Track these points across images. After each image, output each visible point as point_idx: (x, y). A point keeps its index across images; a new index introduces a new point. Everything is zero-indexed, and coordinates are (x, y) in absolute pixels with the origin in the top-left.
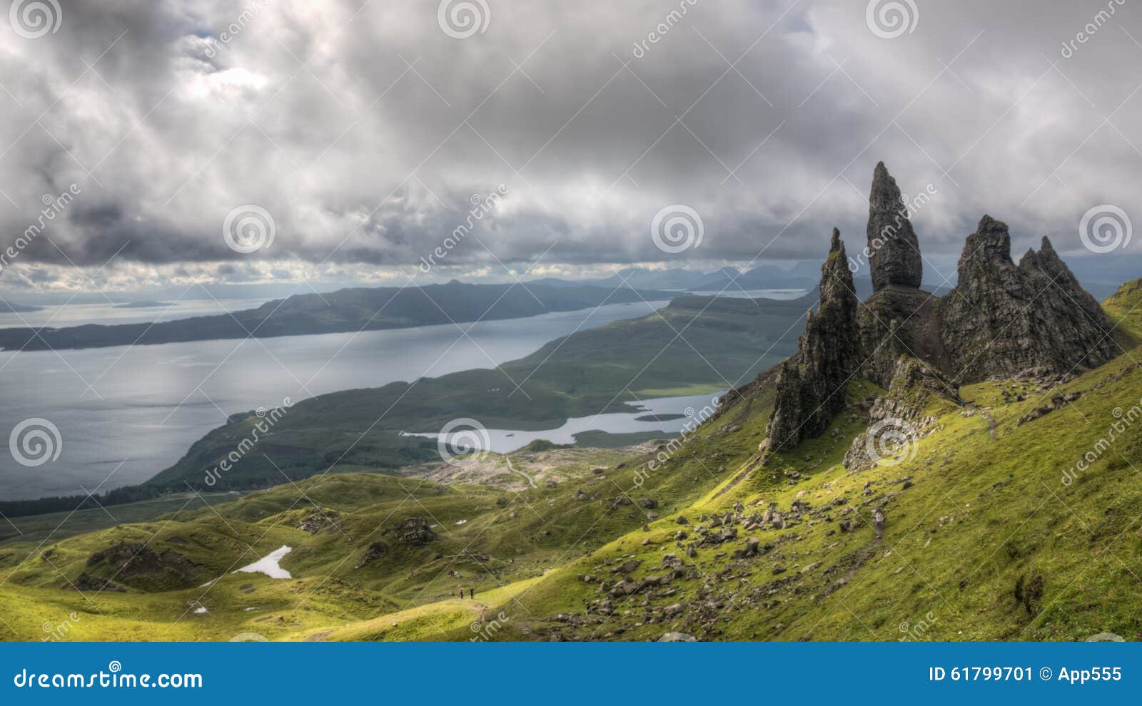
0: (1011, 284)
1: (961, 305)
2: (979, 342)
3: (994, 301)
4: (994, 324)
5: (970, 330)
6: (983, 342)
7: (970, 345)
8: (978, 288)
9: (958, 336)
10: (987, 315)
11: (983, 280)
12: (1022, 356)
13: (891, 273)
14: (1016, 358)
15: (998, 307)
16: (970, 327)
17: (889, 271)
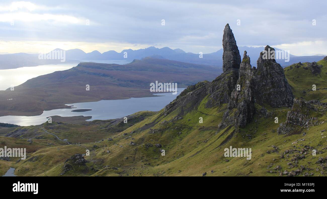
0: (277, 69)
1: (260, 76)
2: (268, 89)
3: (272, 75)
4: (272, 83)
5: (264, 85)
6: (270, 89)
7: (264, 90)
8: (266, 70)
9: (259, 87)
10: (270, 80)
11: (268, 68)
12: (283, 94)
13: (233, 64)
14: (281, 94)
15: (274, 77)
16: (264, 83)
17: (232, 63)
